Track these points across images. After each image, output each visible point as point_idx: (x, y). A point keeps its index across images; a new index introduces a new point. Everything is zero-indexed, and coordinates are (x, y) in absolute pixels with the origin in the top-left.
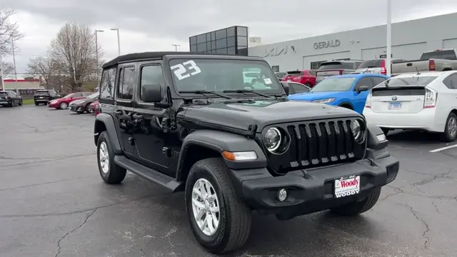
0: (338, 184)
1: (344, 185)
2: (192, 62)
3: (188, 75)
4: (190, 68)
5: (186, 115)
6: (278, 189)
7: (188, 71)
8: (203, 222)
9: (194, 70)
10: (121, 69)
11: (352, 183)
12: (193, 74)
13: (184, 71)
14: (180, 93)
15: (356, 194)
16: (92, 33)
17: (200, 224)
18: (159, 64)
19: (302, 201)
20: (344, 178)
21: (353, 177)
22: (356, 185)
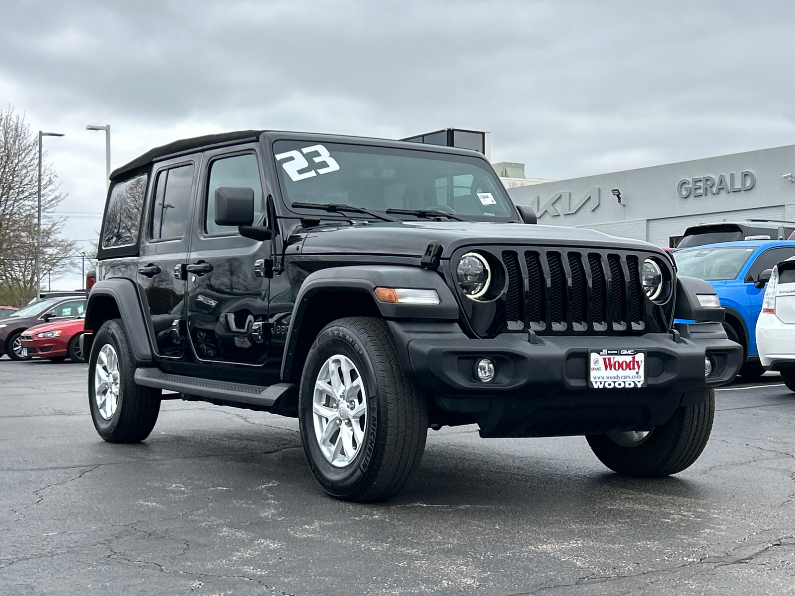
0: (596, 362)
1: (608, 365)
2: (320, 148)
3: (312, 174)
4: (317, 160)
5: (306, 249)
6: (477, 356)
7: (312, 166)
8: (333, 448)
9: (324, 165)
10: (159, 174)
11: (628, 366)
12: (322, 171)
13: (305, 164)
14: (295, 206)
15: (635, 389)
16: (33, 137)
17: (327, 451)
18: (249, 152)
19: (523, 381)
20: (609, 352)
21: (630, 353)
22: (637, 370)
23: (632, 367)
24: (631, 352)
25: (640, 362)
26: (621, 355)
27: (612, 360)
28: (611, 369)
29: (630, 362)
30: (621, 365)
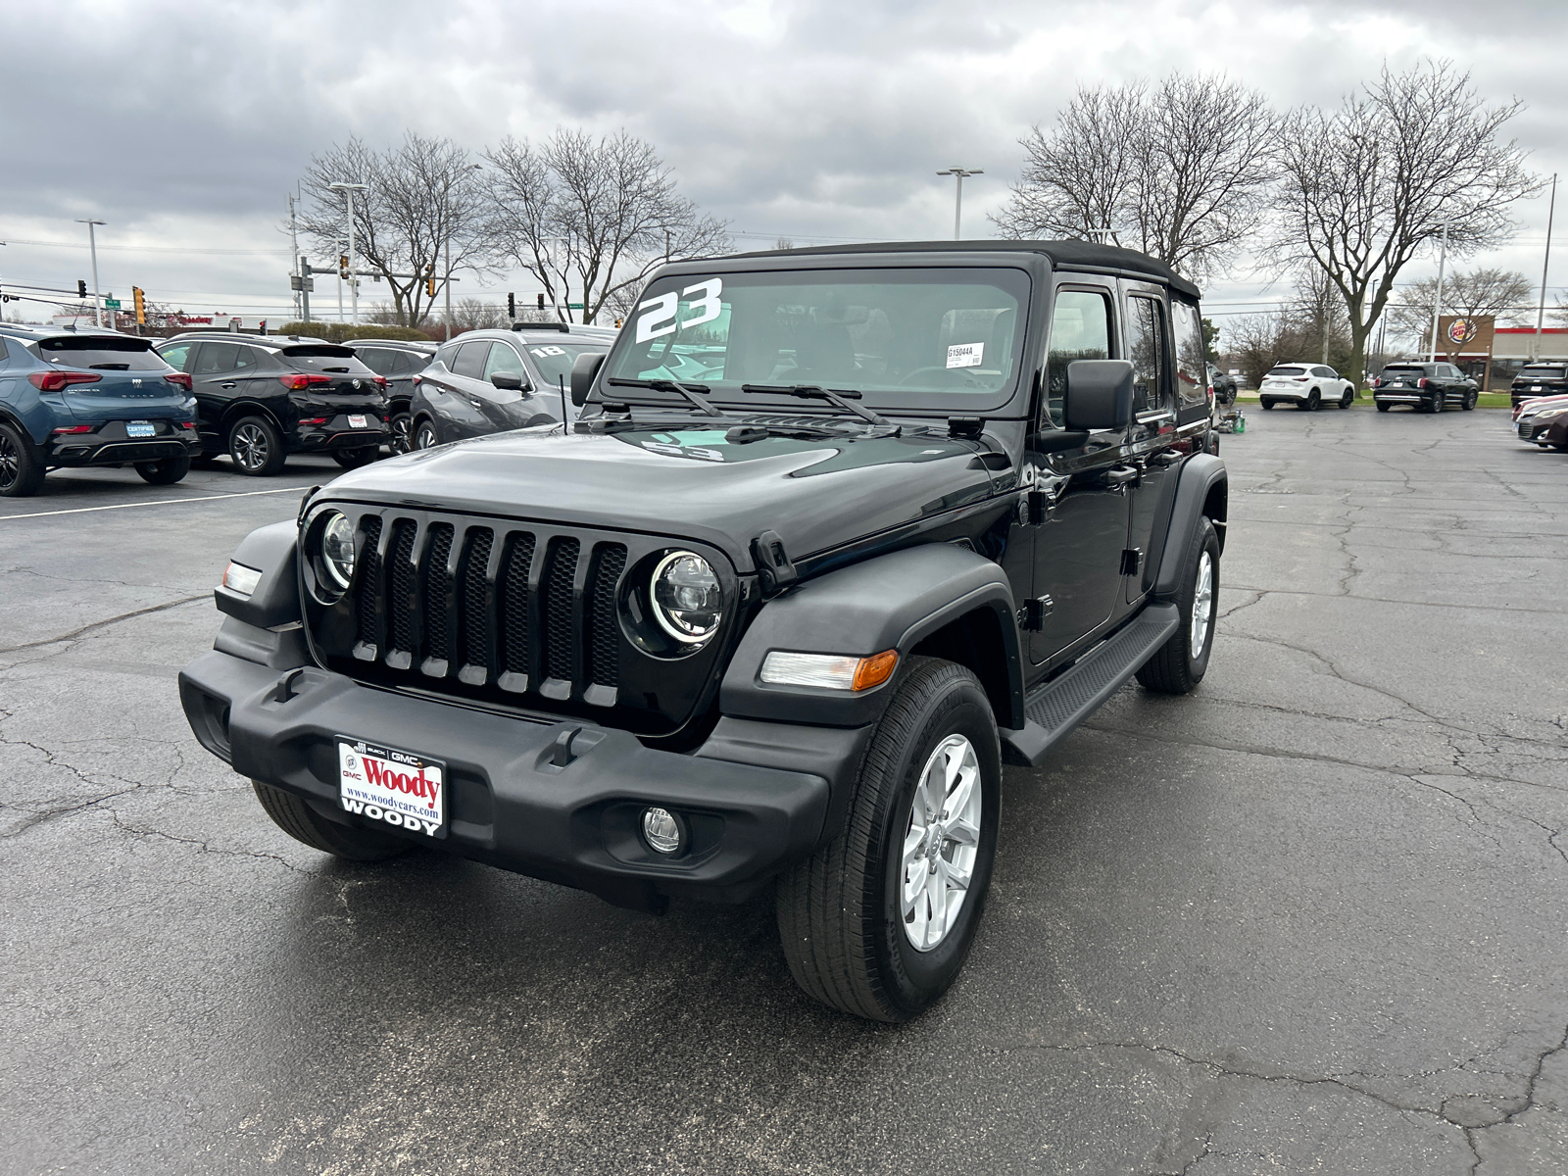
0: (351, 762)
3: (669, 330)
11: (411, 786)
12: (689, 323)
15: (422, 835)
20: (369, 749)
21: (410, 762)
22: (429, 799)
23: (419, 791)
24: (413, 761)
25: (435, 786)
26: (391, 759)
27: (379, 765)
28: (379, 784)
29: (415, 779)
30: (397, 781)
